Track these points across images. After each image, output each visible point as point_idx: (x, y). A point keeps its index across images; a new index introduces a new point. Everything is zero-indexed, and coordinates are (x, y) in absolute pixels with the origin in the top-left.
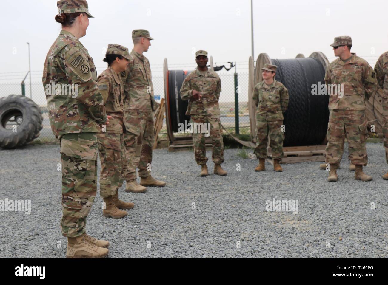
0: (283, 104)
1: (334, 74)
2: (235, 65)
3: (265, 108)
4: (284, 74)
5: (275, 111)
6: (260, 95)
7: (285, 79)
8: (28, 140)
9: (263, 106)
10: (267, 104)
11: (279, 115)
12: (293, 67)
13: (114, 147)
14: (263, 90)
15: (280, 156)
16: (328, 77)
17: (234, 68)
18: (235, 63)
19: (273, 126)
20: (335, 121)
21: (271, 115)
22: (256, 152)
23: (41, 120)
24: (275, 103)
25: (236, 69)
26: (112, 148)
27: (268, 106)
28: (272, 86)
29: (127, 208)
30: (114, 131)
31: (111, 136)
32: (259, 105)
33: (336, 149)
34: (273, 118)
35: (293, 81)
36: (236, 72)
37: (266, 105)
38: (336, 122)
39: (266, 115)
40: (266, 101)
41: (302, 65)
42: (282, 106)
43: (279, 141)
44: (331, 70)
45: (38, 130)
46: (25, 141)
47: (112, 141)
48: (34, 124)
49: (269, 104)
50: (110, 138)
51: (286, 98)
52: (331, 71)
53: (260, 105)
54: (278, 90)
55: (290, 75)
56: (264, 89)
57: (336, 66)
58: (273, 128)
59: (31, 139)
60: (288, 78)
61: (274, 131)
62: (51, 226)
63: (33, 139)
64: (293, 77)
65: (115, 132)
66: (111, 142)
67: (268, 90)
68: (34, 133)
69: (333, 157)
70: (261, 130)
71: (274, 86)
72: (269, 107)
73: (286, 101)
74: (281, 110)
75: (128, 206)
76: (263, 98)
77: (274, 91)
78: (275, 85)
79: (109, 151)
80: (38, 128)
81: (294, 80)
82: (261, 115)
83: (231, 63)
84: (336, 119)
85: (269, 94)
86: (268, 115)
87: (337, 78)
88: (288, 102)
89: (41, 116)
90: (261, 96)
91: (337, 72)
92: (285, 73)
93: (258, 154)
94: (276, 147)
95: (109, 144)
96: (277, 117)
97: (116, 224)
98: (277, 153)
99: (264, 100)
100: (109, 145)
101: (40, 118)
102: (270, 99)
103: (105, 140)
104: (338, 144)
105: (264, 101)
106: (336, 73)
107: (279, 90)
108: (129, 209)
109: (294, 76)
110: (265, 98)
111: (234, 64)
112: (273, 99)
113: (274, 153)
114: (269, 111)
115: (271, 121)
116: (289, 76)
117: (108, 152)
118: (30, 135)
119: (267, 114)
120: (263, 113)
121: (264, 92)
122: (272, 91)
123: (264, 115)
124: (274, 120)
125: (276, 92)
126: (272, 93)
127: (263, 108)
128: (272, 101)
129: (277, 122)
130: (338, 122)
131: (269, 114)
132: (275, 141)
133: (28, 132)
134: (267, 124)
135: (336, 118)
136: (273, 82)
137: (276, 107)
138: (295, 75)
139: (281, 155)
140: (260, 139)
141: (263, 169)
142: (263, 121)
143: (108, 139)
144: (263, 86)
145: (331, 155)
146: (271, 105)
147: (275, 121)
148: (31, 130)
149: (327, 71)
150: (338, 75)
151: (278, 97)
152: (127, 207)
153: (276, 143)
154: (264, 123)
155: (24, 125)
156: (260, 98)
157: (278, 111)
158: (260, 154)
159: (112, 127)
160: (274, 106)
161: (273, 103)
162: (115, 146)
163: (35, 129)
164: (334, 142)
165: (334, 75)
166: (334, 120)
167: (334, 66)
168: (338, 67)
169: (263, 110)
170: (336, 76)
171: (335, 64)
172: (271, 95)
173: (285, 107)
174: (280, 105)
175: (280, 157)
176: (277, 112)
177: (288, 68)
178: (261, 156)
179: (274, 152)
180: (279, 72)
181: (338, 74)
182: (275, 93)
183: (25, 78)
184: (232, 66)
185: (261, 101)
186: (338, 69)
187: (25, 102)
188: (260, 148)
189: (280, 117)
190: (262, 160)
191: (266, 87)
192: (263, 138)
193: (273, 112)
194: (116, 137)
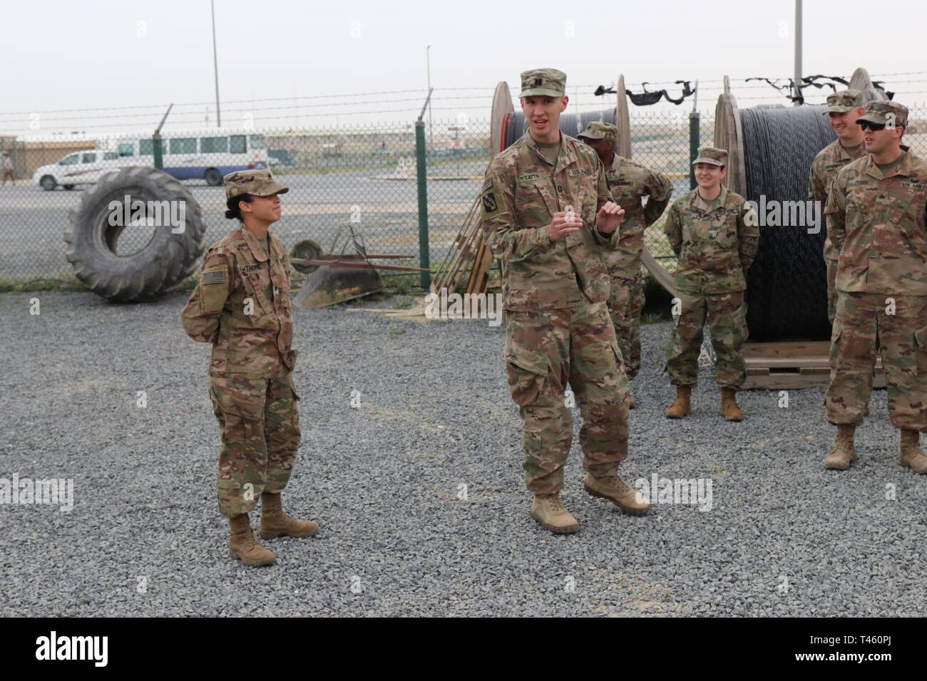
0: (744, 249)
1: (856, 201)
2: (694, 91)
3: (699, 261)
4: (772, 156)
5: (724, 268)
6: (685, 227)
7: (774, 170)
8: (168, 282)
9: (693, 254)
10: (705, 251)
11: (736, 279)
12: (799, 137)
13: (243, 412)
14: (695, 215)
15: (737, 381)
16: (835, 204)
17: (692, 97)
18: (697, 83)
19: (719, 307)
20: (855, 320)
21: (714, 280)
22: (670, 369)
23: (200, 232)
24: (723, 249)
25: (695, 101)
26: (237, 413)
27: (707, 255)
28: (718, 206)
29: (301, 534)
30: (246, 373)
31: (238, 385)
32: (682, 253)
33: (853, 386)
34: (720, 287)
35: (796, 176)
36: (695, 110)
37: (703, 254)
38: (857, 322)
39: (703, 280)
40: (703, 243)
41: (826, 131)
42: (741, 255)
43: (734, 343)
44: (845, 189)
45: (192, 257)
46: (160, 285)
47: (240, 396)
48: (181, 244)
49: (709, 250)
50: (236, 390)
51: (752, 235)
52: (845, 192)
53: (686, 252)
54: (732, 214)
55: (789, 159)
56: (697, 211)
57: (859, 178)
58: (720, 312)
59: (174, 278)
60: (782, 168)
61: (720, 320)
62: (123, 577)
63: (180, 279)
64: (796, 164)
65: (248, 377)
66: (237, 399)
67: (706, 216)
68: (181, 265)
69: (845, 406)
70: (688, 316)
71: (722, 205)
72: (710, 259)
73: (752, 242)
74: (739, 266)
75: (303, 530)
76: (694, 235)
77: (723, 218)
78: (726, 202)
79: (232, 418)
80: (192, 251)
81: (799, 171)
82: (689, 278)
83: (687, 84)
84: (856, 315)
85: (708, 224)
86: (708, 279)
87: (861, 213)
88: (756, 243)
89: (200, 222)
90: (690, 230)
91: (862, 195)
92: (775, 154)
93: (676, 374)
94: (727, 358)
95: (231, 405)
96: (729, 285)
97: (260, 582)
98: (730, 373)
99: (696, 241)
100: (231, 407)
101: (197, 226)
102: (711, 237)
103: (226, 394)
104: (860, 374)
105: (695, 244)
106: (859, 198)
107: (734, 215)
108: (304, 537)
109: (799, 160)
110: (700, 235)
111: (692, 87)
112: (721, 238)
113: (723, 372)
114: (711, 269)
115: (713, 295)
116: (785, 160)
117: (230, 421)
118: (171, 270)
119: (703, 277)
120: (694, 274)
121: (695, 221)
122: (718, 219)
123: (695, 277)
124: (722, 292)
125: (727, 220)
126: (717, 224)
127: (695, 261)
128: (717, 244)
129: (729, 296)
130: (862, 322)
131: (710, 276)
132: (725, 342)
133: (167, 262)
134: (703, 300)
135: (857, 312)
136: (720, 194)
137: (728, 259)
138: (801, 158)
139: (741, 377)
140: (684, 339)
141: (686, 412)
142: (693, 294)
143: (233, 392)
144: (694, 205)
145: (840, 400)
146: (715, 253)
147: (725, 295)
148: (174, 258)
149: (834, 191)
150: (866, 204)
151: (733, 233)
152: (299, 532)
153: (728, 349)
154: (695, 300)
155: (158, 245)
156: (687, 236)
157: (732, 268)
158: (680, 373)
159: (243, 365)
160: (723, 256)
161: (721, 247)
162: (245, 410)
163: (183, 254)
164: (849, 369)
165: (853, 203)
166: (852, 317)
167: (852, 178)
168: (866, 183)
169: (694, 266)
170: (860, 205)
171: (857, 174)
172: (715, 229)
173: (748, 257)
174: (736, 254)
175: (737, 384)
176: (730, 272)
177: (786, 140)
178: (684, 380)
179: (722, 369)
180: (760, 152)
181: (865, 200)
182: (725, 223)
183: (162, 123)
184: (687, 92)
185: (688, 243)
186: (866, 187)
187: (161, 187)
188: (682, 360)
189: (737, 284)
190: (685, 390)
191: (702, 206)
192: (691, 335)
193: (720, 272)
194: (250, 389)
